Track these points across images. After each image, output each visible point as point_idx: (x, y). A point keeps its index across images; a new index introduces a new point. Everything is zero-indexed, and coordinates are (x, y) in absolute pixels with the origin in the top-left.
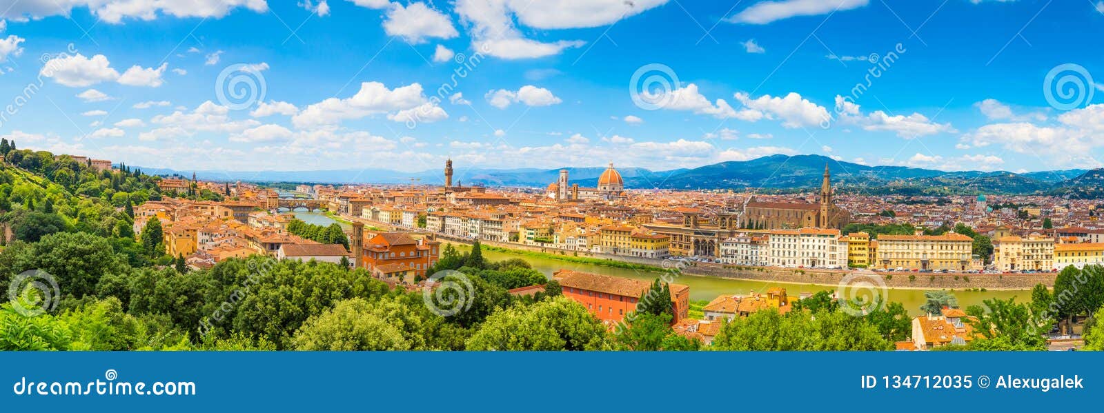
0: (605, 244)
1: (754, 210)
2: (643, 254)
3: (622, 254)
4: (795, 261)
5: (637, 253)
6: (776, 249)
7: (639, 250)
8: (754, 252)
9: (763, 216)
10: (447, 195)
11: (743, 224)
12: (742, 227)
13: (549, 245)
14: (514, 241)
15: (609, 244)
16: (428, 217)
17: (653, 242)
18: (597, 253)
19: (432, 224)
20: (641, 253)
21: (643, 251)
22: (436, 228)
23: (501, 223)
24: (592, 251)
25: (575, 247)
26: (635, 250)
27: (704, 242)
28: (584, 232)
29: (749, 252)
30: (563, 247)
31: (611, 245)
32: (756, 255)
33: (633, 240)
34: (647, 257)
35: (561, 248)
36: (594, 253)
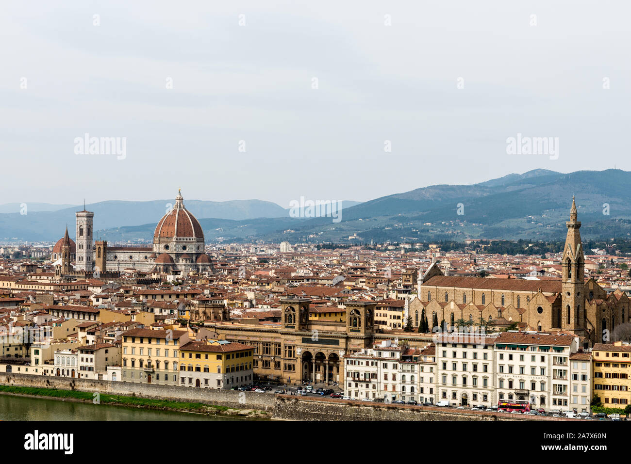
0: (129, 363)
1: (438, 291)
2: (202, 381)
3: (162, 382)
4: (485, 396)
5: (190, 380)
6: (449, 372)
7: (194, 375)
8: (408, 377)
13: (22, 369)
15: (137, 364)
17: (219, 358)
18: (114, 383)
20: (198, 381)
21: (201, 376)
24: (105, 377)
25: (73, 370)
26: (186, 374)
27: (321, 356)
28: (93, 341)
29: (399, 377)
30: (50, 372)
31: (141, 366)
32: (413, 382)
33: (183, 356)
34: (208, 387)
35: (47, 374)
36: (107, 382)
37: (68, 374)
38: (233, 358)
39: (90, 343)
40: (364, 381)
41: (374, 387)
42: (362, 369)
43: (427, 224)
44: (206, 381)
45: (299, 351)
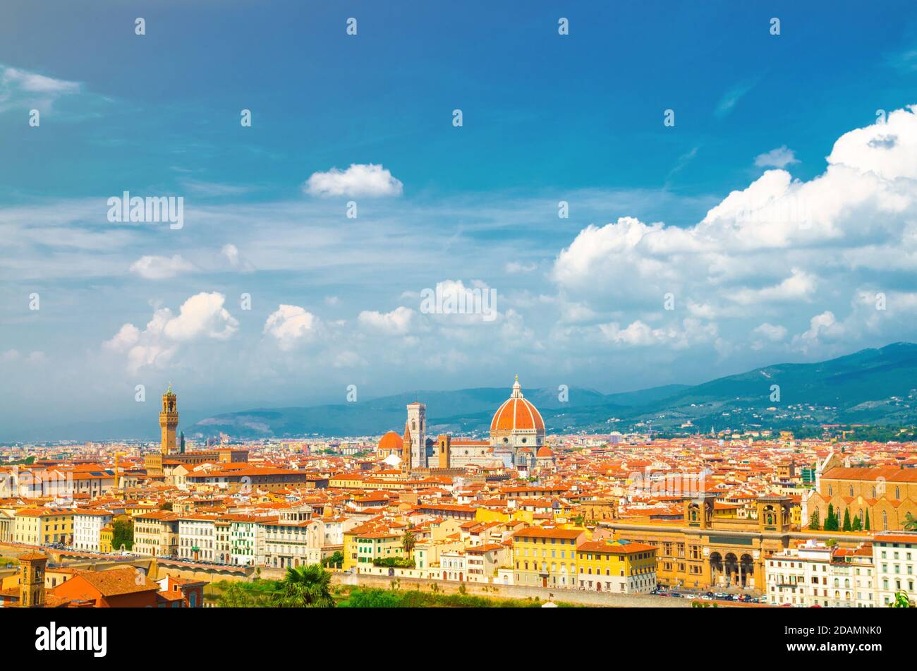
0: (522, 565)
1: (840, 485)
2: (604, 585)
3: (559, 586)
5: (590, 583)
6: (891, 574)
7: (595, 578)
8: (842, 580)
9: (860, 500)
10: (167, 471)
11: (815, 517)
12: (814, 526)
13: (407, 573)
14: (331, 566)
15: (531, 566)
16: (137, 524)
17: (622, 559)
19: (148, 541)
20: (599, 585)
21: (603, 579)
22: (157, 548)
23: (304, 529)
24: (496, 581)
25: (461, 574)
26: (585, 577)
27: (731, 557)
28: (477, 542)
29: (831, 581)
30: (436, 575)
31: (536, 568)
32: (847, 586)
33: (581, 558)
34: (611, 591)
35: (433, 578)
36: (500, 586)
37: (456, 578)
38: (636, 559)
39: (474, 545)
40: (790, 586)
41: (802, 591)
42: (787, 571)
43: (771, 408)
44: (608, 584)
45: (706, 552)
